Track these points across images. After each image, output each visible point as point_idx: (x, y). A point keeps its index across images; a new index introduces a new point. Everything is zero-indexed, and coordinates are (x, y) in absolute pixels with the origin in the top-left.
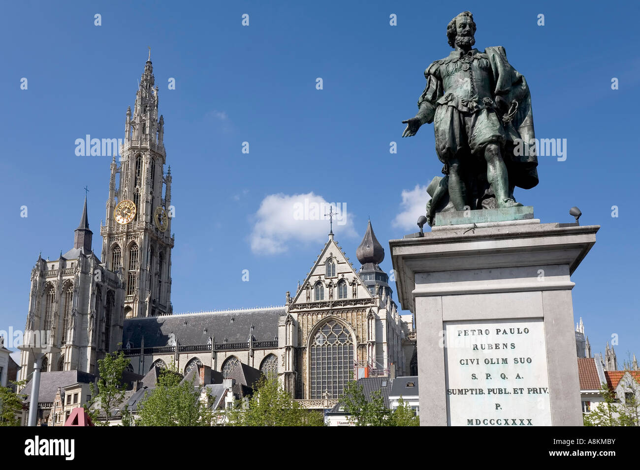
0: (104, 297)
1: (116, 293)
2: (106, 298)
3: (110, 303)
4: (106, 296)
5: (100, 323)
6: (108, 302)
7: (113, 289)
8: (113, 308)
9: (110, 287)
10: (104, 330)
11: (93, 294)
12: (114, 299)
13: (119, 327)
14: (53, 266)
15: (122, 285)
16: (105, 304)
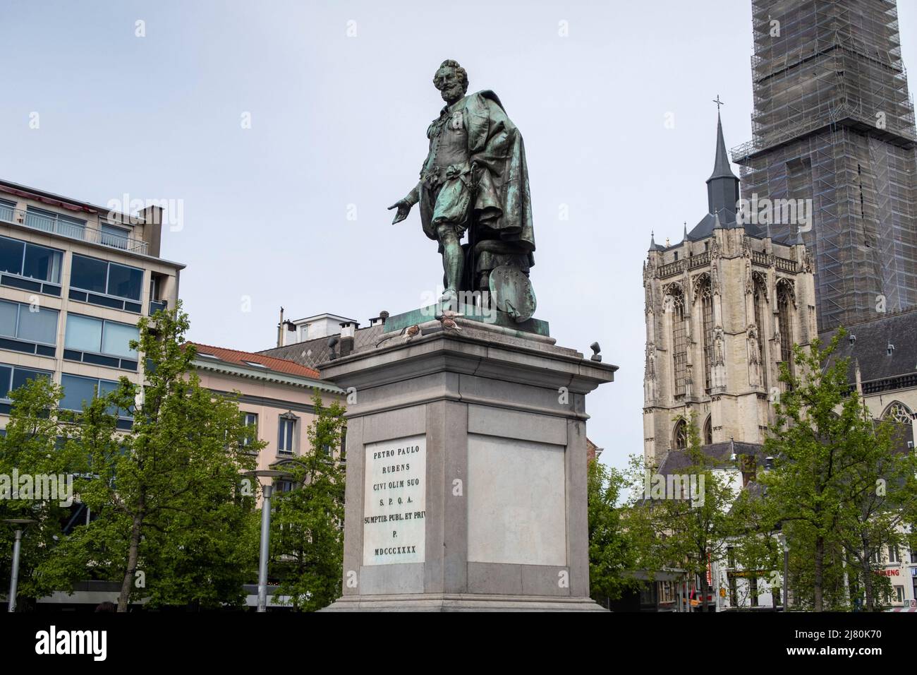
0: (772, 296)
1: (795, 282)
2: (775, 297)
3: (786, 304)
4: (775, 291)
5: (771, 347)
6: (782, 305)
7: (790, 277)
8: (793, 313)
9: (783, 275)
10: (779, 358)
11: (749, 292)
12: (793, 295)
13: (809, 346)
14: (676, 253)
15: (805, 266)
16: (776, 307)
